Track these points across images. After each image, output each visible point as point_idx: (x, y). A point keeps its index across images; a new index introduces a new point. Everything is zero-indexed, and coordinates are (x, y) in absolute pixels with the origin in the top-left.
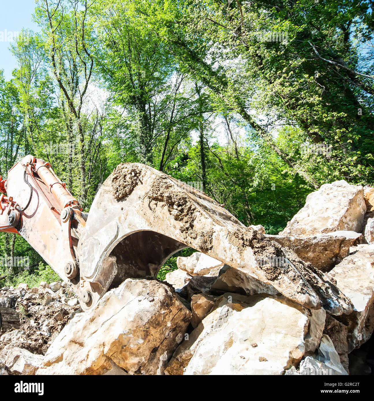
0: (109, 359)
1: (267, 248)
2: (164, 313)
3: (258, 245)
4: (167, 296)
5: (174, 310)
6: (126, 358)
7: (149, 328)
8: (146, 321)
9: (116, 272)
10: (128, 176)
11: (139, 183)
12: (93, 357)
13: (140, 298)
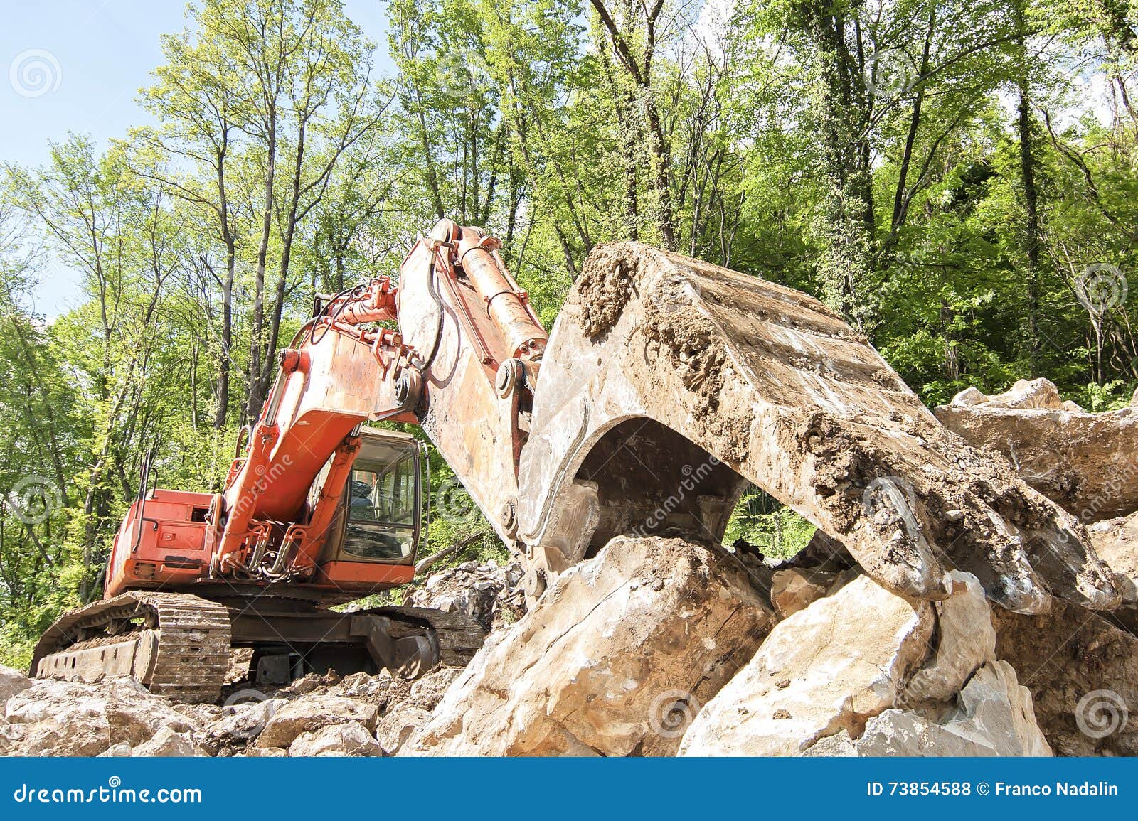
0: (560, 727)
1: (840, 455)
2: (689, 618)
3: (820, 449)
4: (695, 575)
5: (720, 611)
6: (598, 724)
7: (652, 653)
8: (644, 636)
9: (596, 520)
10: (609, 277)
11: (633, 295)
12: (520, 724)
13: (637, 582)
